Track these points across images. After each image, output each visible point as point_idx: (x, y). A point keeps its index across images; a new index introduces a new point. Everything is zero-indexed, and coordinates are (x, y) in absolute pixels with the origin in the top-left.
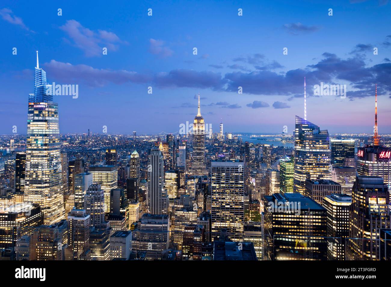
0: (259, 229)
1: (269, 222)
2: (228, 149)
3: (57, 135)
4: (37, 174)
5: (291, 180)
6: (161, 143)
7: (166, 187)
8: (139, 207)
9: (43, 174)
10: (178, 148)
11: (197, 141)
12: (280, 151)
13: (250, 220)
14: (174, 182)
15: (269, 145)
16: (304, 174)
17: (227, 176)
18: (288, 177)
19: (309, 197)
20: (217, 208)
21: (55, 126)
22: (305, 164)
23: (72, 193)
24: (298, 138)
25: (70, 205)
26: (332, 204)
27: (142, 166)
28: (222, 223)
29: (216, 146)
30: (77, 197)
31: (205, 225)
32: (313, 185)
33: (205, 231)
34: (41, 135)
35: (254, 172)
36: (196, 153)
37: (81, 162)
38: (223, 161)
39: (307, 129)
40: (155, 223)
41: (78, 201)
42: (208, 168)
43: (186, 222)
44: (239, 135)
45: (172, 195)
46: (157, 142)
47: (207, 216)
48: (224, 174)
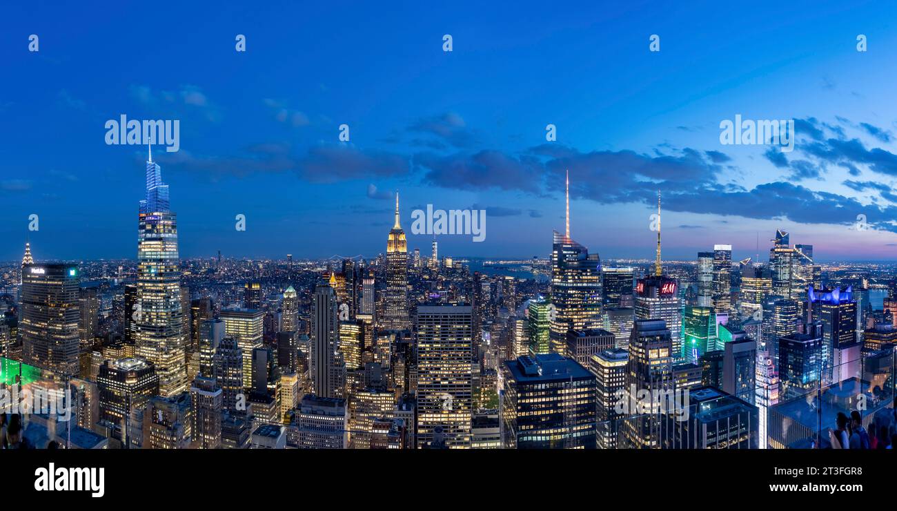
0: (494, 423)
1: (511, 407)
2: (446, 284)
3: (176, 259)
4: (150, 316)
5: (546, 332)
6: (333, 274)
7: (341, 349)
8: (298, 382)
9: (158, 317)
10: (361, 283)
11: (394, 271)
12: (529, 287)
13: (482, 406)
14: (355, 341)
15: (512, 278)
16: (565, 322)
17: (444, 330)
18: (541, 328)
19: (571, 358)
20: (428, 386)
21: (173, 246)
22: (566, 306)
23: (196, 350)
24: (556, 266)
25: (194, 370)
26: (603, 365)
27: (301, 312)
28: (435, 416)
29: (425, 279)
30: (203, 356)
31: (407, 419)
32: (578, 338)
33: (406, 432)
34: (155, 260)
35: (489, 322)
36: (391, 290)
37: (208, 302)
38: (438, 305)
39: (569, 252)
40: (324, 415)
41: (206, 363)
42: (412, 317)
43: (375, 413)
44: (463, 261)
45: (352, 363)
46: (326, 273)
47: (411, 402)
48: (439, 326)
